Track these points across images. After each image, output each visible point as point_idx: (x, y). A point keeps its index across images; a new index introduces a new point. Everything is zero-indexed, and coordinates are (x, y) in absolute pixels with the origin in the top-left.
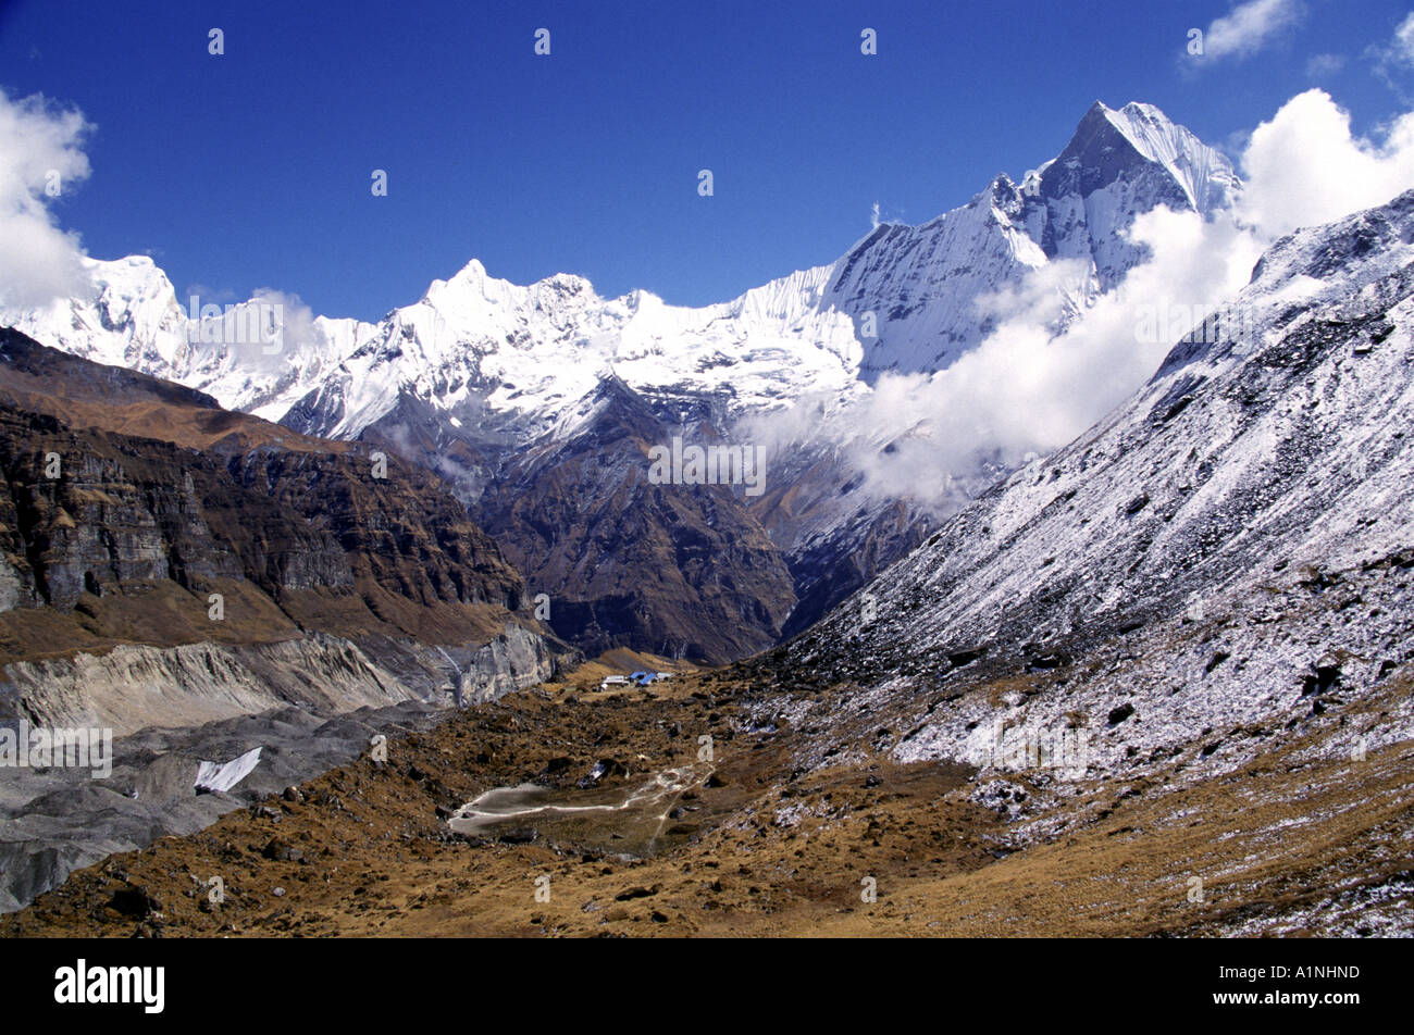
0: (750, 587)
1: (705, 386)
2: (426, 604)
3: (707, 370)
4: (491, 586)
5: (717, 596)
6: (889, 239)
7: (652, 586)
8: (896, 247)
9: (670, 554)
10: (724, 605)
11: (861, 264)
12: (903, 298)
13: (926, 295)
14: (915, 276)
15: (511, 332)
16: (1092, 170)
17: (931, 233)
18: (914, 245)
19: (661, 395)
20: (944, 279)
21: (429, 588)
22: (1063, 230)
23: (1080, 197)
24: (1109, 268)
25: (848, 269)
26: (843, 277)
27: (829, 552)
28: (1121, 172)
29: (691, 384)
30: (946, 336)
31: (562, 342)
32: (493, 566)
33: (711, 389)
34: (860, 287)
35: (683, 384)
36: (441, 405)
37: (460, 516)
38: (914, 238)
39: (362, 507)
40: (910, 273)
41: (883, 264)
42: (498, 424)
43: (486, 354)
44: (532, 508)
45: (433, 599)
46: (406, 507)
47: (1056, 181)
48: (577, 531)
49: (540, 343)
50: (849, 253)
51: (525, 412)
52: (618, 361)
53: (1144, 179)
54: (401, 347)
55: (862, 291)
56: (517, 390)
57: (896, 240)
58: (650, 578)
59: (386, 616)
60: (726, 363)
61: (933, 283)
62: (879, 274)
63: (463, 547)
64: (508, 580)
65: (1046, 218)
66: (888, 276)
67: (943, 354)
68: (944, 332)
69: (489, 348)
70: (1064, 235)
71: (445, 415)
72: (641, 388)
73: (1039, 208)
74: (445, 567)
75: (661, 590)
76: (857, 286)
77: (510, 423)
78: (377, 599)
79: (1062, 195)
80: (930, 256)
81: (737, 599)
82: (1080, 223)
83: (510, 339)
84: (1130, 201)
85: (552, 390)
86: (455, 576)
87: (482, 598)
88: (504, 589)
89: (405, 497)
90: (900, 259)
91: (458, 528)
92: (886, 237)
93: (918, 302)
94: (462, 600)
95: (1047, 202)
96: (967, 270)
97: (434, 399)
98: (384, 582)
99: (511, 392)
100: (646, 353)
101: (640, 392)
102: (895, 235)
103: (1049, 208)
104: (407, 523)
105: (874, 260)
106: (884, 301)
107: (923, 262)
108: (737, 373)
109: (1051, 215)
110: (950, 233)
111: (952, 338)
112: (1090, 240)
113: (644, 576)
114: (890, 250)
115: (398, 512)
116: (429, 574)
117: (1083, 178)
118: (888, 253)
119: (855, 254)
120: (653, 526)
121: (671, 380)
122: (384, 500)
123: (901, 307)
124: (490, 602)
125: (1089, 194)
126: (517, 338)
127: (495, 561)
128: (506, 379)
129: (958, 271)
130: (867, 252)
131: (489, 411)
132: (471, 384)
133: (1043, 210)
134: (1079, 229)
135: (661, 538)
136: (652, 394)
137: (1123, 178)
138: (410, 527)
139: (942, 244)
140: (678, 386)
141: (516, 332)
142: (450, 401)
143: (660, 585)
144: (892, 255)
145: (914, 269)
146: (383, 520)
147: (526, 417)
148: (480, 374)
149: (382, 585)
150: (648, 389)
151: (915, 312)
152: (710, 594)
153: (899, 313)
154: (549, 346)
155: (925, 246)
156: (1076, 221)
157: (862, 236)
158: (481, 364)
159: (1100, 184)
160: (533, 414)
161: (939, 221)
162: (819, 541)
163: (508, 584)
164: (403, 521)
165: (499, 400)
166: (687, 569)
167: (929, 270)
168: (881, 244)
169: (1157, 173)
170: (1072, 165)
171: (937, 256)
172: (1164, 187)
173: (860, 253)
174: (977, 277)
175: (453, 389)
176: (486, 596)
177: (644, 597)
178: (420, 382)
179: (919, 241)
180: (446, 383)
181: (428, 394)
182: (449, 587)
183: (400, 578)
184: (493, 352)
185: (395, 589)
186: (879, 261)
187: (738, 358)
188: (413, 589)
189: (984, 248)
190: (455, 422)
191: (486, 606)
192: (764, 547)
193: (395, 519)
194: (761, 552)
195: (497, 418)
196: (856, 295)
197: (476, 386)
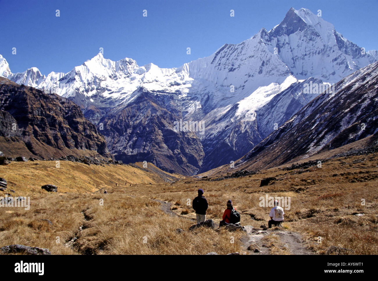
0: (190, 151)
1: (171, 91)
2: (58, 148)
3: (172, 86)
4: (91, 143)
5: (179, 154)
6: (228, 48)
7: (156, 150)
8: (230, 50)
9: (162, 139)
10: (182, 157)
11: (219, 56)
12: (233, 65)
13: (240, 64)
14: (236, 59)
15: (110, 75)
16: (290, 28)
17: (241, 46)
18: (236, 50)
19: (158, 93)
20: (246, 59)
21: (61, 142)
22: (282, 45)
23: (287, 36)
24: (297, 56)
25: (215, 57)
26: (214, 60)
27: (216, 139)
28: (299, 28)
29: (167, 90)
30: (247, 76)
31: (127, 78)
32: (93, 135)
33: (174, 92)
34: (219, 62)
35: (165, 90)
36: (87, 95)
37: (80, 115)
38: (235, 48)
39: (32, 105)
40: (235, 58)
41: (226, 56)
42: (105, 101)
43: (103, 81)
44: (114, 123)
45: (62, 146)
46: (54, 108)
47: (279, 31)
48: (129, 131)
49: (120, 78)
50: (215, 53)
51: (114, 98)
52: (144, 83)
53: (307, 30)
54: (75, 77)
55: (220, 64)
56: (112, 91)
57: (230, 49)
58: (155, 147)
59: (37, 152)
60: (178, 84)
61: (242, 61)
62: (225, 59)
63: (80, 127)
64: (99, 141)
65: (277, 41)
66: (228, 59)
67: (247, 81)
68: (246, 75)
69: (103, 79)
70: (282, 47)
71: (88, 98)
72: (151, 91)
73: (275, 38)
74: (70, 133)
75: (160, 151)
76: (218, 62)
77: (109, 101)
78: (33, 145)
79: (281, 35)
80: (241, 53)
81: (185, 155)
82: (287, 43)
83: (110, 77)
84: (302, 37)
85: (123, 91)
86: (74, 137)
87: (87, 148)
88: (97, 145)
89: (54, 104)
90: (231, 54)
91: (78, 120)
92: (227, 48)
93: (238, 67)
94: (77, 148)
95: (277, 37)
96: (253, 56)
97: (85, 93)
98: (39, 138)
99: (110, 92)
100: (153, 81)
101: (151, 92)
102: (230, 47)
103: (278, 39)
104: (54, 115)
105: (223, 55)
106: (227, 67)
107: (239, 55)
108: (182, 87)
109: (278, 41)
110: (247, 46)
111: (250, 76)
112: (291, 48)
113: (154, 146)
114: (228, 51)
115: (50, 110)
116: (62, 136)
117: (287, 30)
118: (228, 52)
119: (217, 53)
120: (157, 129)
121: (161, 89)
122: (44, 104)
123: (232, 68)
124: (90, 149)
125: (289, 35)
126: (112, 77)
127: (94, 133)
128: (109, 88)
129: (250, 57)
130: (221, 52)
131: (103, 97)
132: (97, 89)
133: (276, 39)
134: (287, 45)
135: (159, 133)
136: (155, 93)
137: (300, 30)
138: (55, 116)
139: (245, 49)
140: (163, 91)
141: (112, 75)
142: (90, 94)
143: (159, 149)
144: (229, 53)
145: (236, 57)
146: (42, 112)
147: (115, 99)
148: (100, 86)
149: (38, 139)
150: (153, 91)
151: (237, 69)
152: (177, 153)
153: (231, 70)
154: (122, 79)
155: (239, 50)
156: (286, 43)
157: (219, 48)
158: (101, 83)
159: (293, 32)
160: (116, 98)
161: (243, 43)
162: (212, 136)
163: (99, 143)
164: (52, 113)
165: (106, 94)
166: (169, 144)
167: (240, 57)
168: (225, 50)
169: (311, 28)
170: (284, 26)
171: (243, 53)
172: (313, 32)
173: (219, 52)
174: (256, 58)
175: (91, 90)
176: (89, 147)
177: (154, 153)
178: (81, 88)
179: (237, 49)
180: (89, 88)
181: (83, 92)
182: (72, 142)
183: (47, 136)
184: (105, 80)
185: (44, 141)
186: (225, 55)
187: (182, 83)
188: (53, 141)
189: (258, 50)
190: (92, 100)
191: (88, 151)
192: (195, 137)
193: (48, 112)
194: (193, 139)
195: (105, 100)
196: (218, 65)
197: (99, 90)
